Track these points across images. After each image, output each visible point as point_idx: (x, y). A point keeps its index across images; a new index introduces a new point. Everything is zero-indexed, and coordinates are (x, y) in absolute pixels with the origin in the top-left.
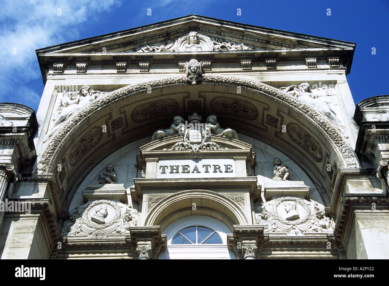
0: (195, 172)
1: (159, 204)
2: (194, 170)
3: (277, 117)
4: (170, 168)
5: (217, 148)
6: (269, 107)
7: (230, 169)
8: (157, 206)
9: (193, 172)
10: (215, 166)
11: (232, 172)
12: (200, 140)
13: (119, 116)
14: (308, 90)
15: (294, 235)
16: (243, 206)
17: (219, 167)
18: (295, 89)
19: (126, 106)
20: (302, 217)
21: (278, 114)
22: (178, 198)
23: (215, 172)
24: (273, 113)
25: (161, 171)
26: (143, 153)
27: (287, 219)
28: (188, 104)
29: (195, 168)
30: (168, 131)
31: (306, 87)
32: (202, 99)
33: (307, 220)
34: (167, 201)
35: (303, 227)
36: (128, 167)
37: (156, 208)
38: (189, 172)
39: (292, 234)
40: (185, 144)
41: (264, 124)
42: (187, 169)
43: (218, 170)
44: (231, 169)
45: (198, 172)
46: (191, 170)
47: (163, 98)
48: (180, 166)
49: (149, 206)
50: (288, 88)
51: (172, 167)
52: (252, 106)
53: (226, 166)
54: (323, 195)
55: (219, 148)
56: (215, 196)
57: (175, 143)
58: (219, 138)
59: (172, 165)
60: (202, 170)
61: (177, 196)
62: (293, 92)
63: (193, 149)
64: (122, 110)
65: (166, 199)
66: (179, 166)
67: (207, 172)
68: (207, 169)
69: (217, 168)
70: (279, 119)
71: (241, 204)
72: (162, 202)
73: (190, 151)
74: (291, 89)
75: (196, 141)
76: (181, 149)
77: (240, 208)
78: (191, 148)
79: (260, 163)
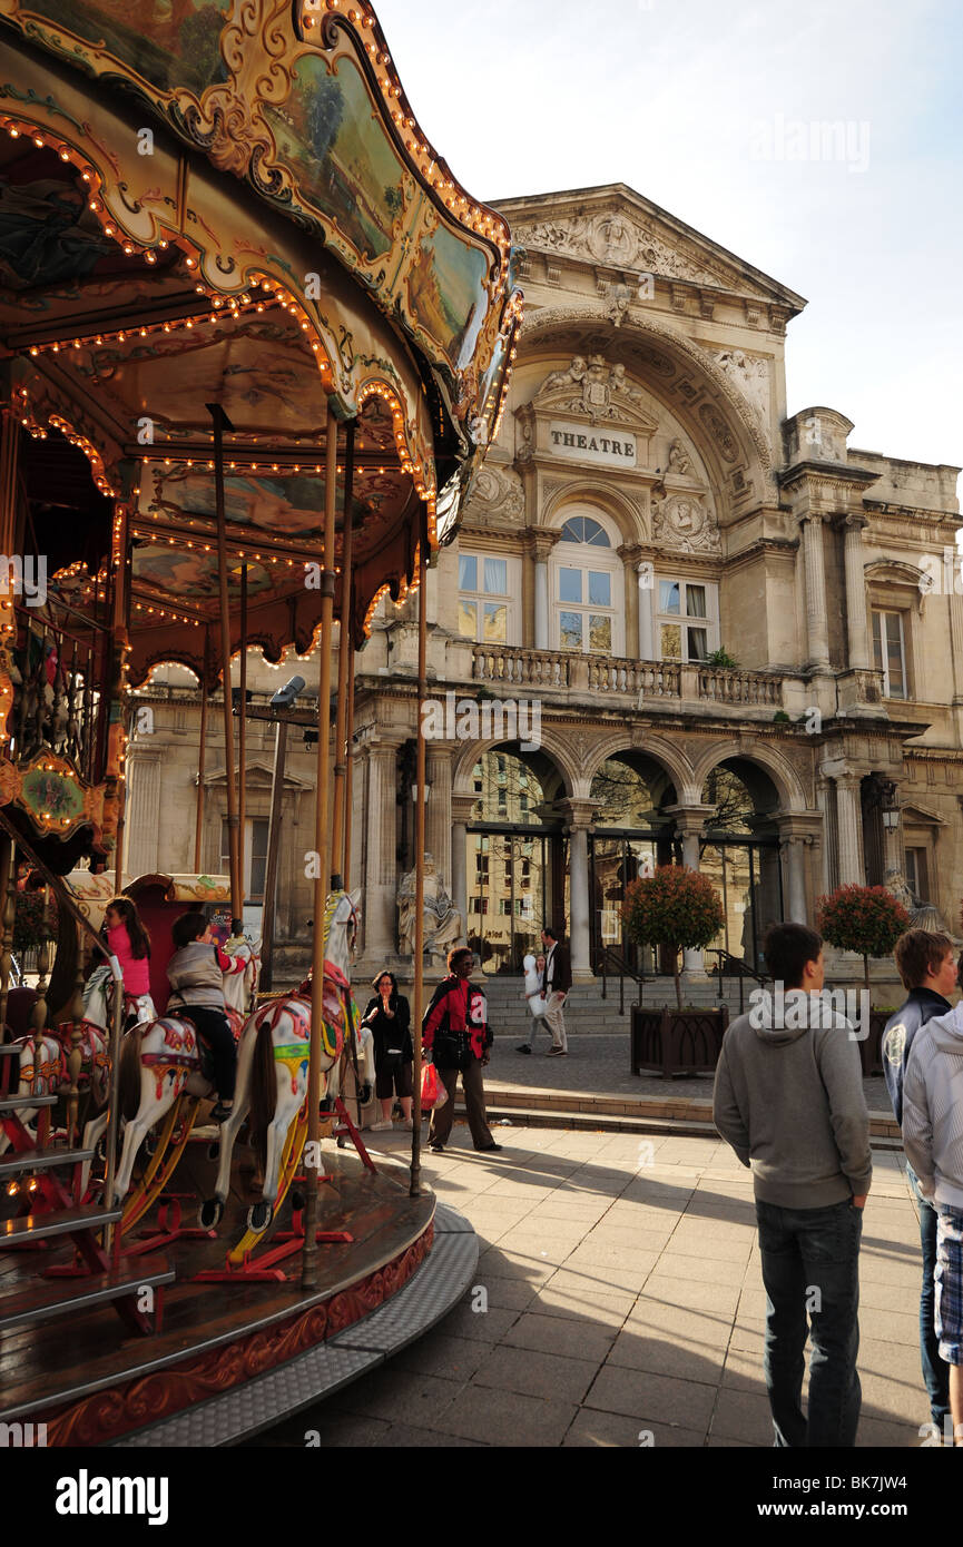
0: (592, 448)
1: (556, 493)
2: (591, 445)
3: (697, 391)
4: (563, 436)
5: (619, 416)
6: (695, 375)
7: (629, 450)
9: (590, 448)
10: (614, 443)
11: (632, 455)
12: (602, 402)
14: (742, 365)
15: (687, 551)
17: (619, 446)
18: (729, 358)
20: (695, 528)
21: (700, 389)
22: (576, 487)
23: (614, 452)
24: (695, 385)
25: (553, 439)
26: (534, 407)
27: (680, 528)
29: (592, 442)
30: (564, 377)
31: (740, 360)
33: (699, 532)
34: (565, 489)
35: (695, 540)
38: (585, 447)
39: (683, 550)
40: (585, 404)
42: (583, 442)
43: (617, 450)
44: (631, 450)
45: (596, 449)
46: (588, 444)
49: (545, 494)
50: (722, 353)
51: (566, 435)
53: (627, 445)
54: (718, 498)
55: (622, 417)
56: (615, 490)
57: (572, 397)
59: (566, 431)
60: (600, 446)
62: (725, 362)
63: (595, 414)
66: (574, 435)
67: (605, 450)
68: (605, 447)
69: (616, 447)
70: (699, 393)
71: (642, 507)
74: (725, 358)
75: (597, 402)
76: (579, 409)
78: (591, 413)
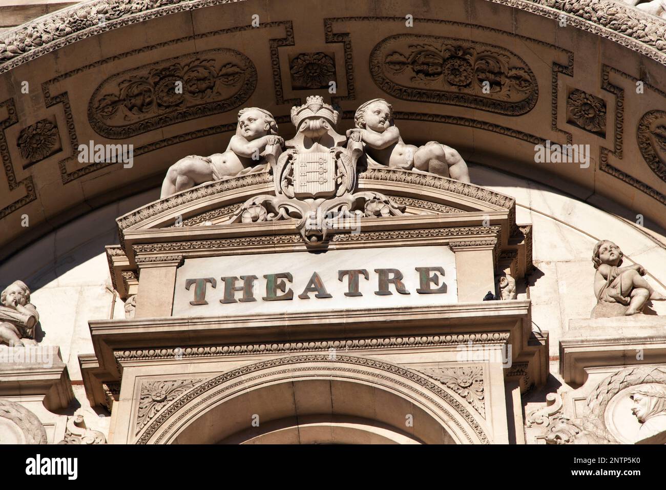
0: (312, 295)
1: (177, 407)
2: (308, 289)
3: (602, 94)
4: (221, 286)
5: (391, 213)
6: (571, 60)
7: (436, 280)
8: (170, 412)
9: (304, 297)
10: (382, 273)
12: (330, 187)
13: (45, 113)
16: (478, 404)
17: (399, 276)
19: (67, 75)
21: (605, 85)
22: (247, 385)
23: (383, 292)
24: (588, 80)
25: (191, 295)
26: (126, 238)
28: (291, 68)
29: (312, 282)
30: (217, 158)
32: (336, 48)
34: (205, 395)
36: (81, 292)
37: (164, 418)
38: (289, 297)
40: (275, 201)
41: (560, 126)
42: (282, 287)
43: (392, 288)
44: (442, 280)
45: (323, 296)
46: (298, 290)
47: (201, 44)
48: (259, 275)
49: (143, 415)
51: (230, 282)
52: (515, 62)
53: (423, 272)
55: (397, 212)
56: (377, 372)
57: (243, 200)
58: (398, 175)
59: (229, 274)
60: (337, 288)
61: (243, 378)
63: (306, 215)
64: (54, 90)
65: (203, 389)
66: (255, 278)
67: (354, 293)
68: (354, 284)
69: (389, 281)
70: (610, 99)
71: (473, 397)
72: (189, 398)
73: (293, 224)
75: (314, 189)
76: (261, 218)
77: (469, 409)
78: (297, 216)
79: (548, 263)
